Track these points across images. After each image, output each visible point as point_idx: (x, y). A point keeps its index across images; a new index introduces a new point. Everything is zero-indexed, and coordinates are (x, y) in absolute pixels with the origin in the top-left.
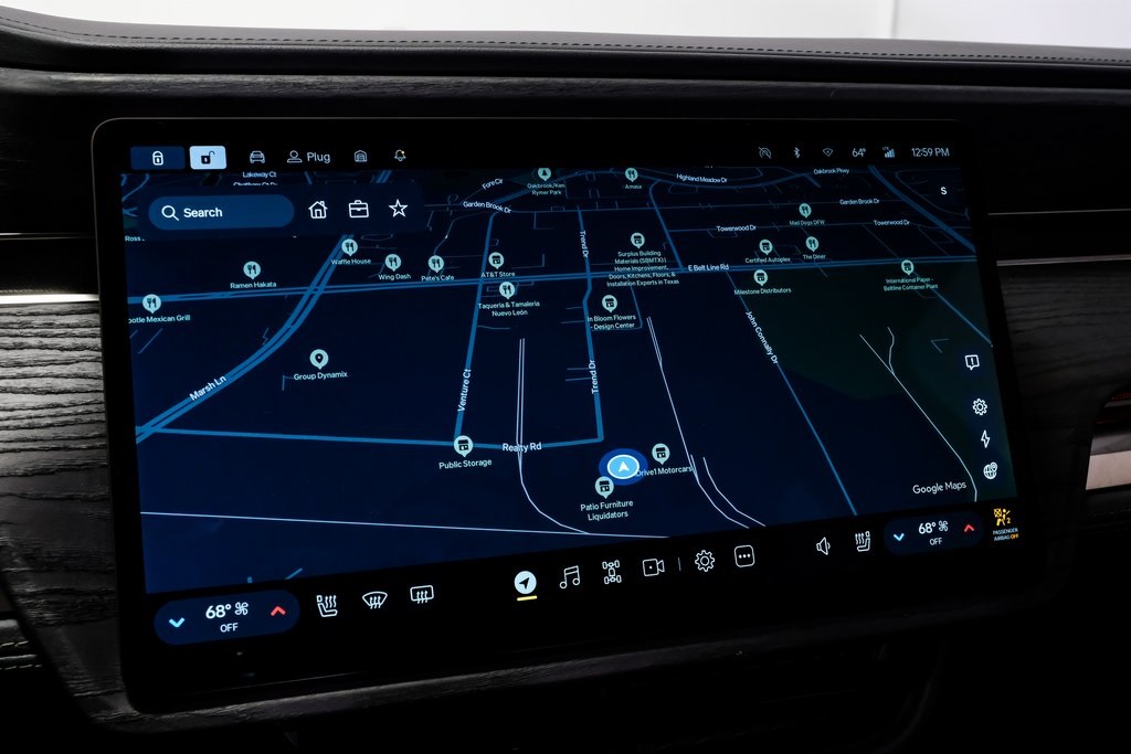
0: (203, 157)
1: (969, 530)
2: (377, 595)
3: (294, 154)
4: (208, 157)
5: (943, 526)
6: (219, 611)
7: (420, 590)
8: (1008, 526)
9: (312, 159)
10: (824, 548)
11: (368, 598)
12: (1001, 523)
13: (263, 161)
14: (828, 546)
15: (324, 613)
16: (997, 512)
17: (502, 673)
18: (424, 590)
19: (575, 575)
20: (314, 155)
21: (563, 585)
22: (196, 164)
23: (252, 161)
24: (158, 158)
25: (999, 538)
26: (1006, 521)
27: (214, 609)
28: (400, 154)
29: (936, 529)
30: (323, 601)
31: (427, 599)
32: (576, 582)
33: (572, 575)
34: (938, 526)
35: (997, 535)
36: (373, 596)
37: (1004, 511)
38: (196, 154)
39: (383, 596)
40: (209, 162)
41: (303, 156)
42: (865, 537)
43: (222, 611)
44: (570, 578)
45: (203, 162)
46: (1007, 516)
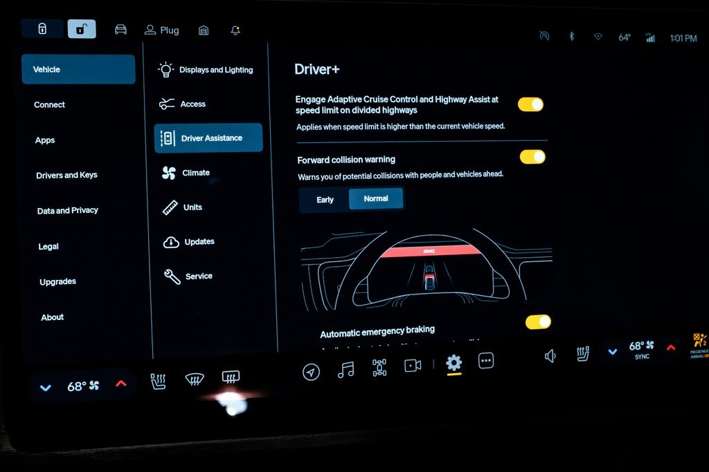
0: (78, 29)
1: (671, 349)
2: (196, 376)
3: (150, 28)
4: (82, 29)
5: (650, 345)
6: (77, 386)
7: (229, 374)
8: (703, 348)
9: (165, 32)
10: (550, 357)
11: (189, 378)
12: (698, 345)
13: (125, 33)
14: (554, 356)
15: (156, 387)
16: (696, 336)
17: (290, 437)
18: (232, 373)
19: (351, 369)
20: (166, 28)
21: (341, 375)
22: (72, 34)
23: (117, 33)
24: (42, 29)
25: (695, 357)
26: (702, 343)
27: (74, 385)
28: (235, 30)
29: (644, 347)
30: (156, 378)
31: (234, 380)
32: (351, 373)
33: (348, 368)
34: (646, 345)
35: (693, 354)
36: (193, 376)
37: (702, 335)
38: (73, 25)
39: (201, 377)
40: (82, 32)
41: (157, 29)
42: (585, 351)
43: (79, 386)
44: (346, 371)
45: (78, 33)
46: (704, 340)
